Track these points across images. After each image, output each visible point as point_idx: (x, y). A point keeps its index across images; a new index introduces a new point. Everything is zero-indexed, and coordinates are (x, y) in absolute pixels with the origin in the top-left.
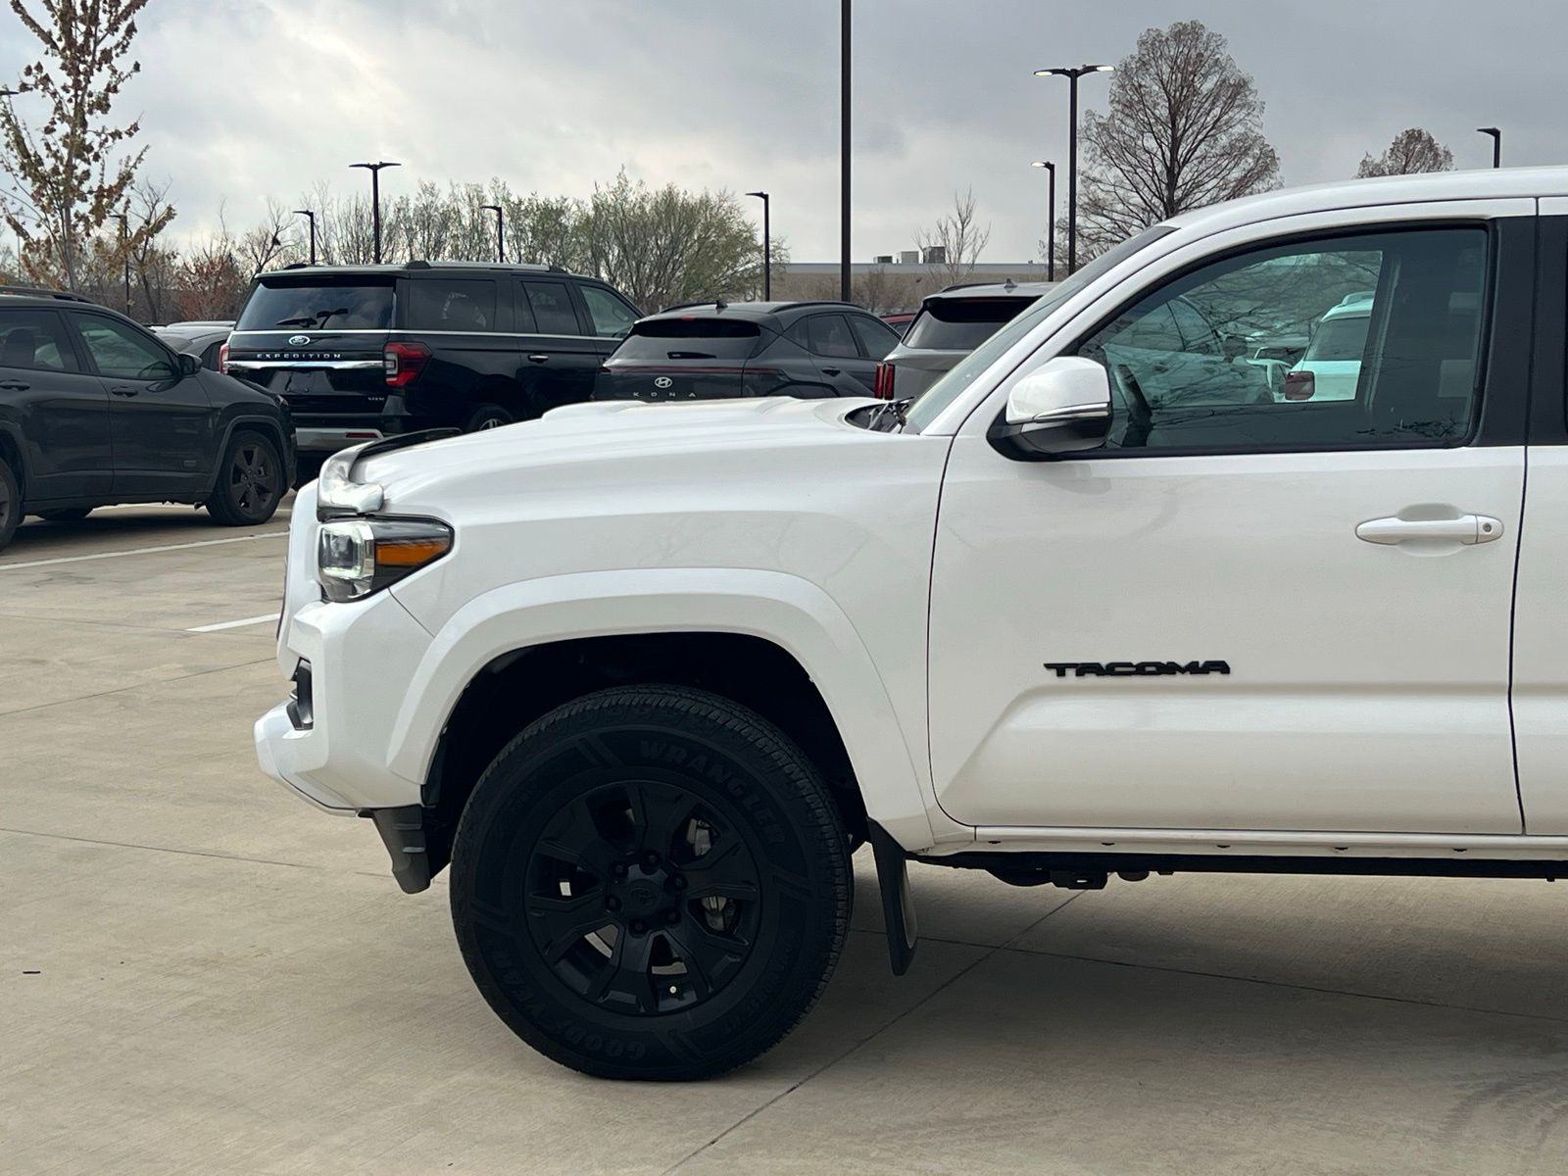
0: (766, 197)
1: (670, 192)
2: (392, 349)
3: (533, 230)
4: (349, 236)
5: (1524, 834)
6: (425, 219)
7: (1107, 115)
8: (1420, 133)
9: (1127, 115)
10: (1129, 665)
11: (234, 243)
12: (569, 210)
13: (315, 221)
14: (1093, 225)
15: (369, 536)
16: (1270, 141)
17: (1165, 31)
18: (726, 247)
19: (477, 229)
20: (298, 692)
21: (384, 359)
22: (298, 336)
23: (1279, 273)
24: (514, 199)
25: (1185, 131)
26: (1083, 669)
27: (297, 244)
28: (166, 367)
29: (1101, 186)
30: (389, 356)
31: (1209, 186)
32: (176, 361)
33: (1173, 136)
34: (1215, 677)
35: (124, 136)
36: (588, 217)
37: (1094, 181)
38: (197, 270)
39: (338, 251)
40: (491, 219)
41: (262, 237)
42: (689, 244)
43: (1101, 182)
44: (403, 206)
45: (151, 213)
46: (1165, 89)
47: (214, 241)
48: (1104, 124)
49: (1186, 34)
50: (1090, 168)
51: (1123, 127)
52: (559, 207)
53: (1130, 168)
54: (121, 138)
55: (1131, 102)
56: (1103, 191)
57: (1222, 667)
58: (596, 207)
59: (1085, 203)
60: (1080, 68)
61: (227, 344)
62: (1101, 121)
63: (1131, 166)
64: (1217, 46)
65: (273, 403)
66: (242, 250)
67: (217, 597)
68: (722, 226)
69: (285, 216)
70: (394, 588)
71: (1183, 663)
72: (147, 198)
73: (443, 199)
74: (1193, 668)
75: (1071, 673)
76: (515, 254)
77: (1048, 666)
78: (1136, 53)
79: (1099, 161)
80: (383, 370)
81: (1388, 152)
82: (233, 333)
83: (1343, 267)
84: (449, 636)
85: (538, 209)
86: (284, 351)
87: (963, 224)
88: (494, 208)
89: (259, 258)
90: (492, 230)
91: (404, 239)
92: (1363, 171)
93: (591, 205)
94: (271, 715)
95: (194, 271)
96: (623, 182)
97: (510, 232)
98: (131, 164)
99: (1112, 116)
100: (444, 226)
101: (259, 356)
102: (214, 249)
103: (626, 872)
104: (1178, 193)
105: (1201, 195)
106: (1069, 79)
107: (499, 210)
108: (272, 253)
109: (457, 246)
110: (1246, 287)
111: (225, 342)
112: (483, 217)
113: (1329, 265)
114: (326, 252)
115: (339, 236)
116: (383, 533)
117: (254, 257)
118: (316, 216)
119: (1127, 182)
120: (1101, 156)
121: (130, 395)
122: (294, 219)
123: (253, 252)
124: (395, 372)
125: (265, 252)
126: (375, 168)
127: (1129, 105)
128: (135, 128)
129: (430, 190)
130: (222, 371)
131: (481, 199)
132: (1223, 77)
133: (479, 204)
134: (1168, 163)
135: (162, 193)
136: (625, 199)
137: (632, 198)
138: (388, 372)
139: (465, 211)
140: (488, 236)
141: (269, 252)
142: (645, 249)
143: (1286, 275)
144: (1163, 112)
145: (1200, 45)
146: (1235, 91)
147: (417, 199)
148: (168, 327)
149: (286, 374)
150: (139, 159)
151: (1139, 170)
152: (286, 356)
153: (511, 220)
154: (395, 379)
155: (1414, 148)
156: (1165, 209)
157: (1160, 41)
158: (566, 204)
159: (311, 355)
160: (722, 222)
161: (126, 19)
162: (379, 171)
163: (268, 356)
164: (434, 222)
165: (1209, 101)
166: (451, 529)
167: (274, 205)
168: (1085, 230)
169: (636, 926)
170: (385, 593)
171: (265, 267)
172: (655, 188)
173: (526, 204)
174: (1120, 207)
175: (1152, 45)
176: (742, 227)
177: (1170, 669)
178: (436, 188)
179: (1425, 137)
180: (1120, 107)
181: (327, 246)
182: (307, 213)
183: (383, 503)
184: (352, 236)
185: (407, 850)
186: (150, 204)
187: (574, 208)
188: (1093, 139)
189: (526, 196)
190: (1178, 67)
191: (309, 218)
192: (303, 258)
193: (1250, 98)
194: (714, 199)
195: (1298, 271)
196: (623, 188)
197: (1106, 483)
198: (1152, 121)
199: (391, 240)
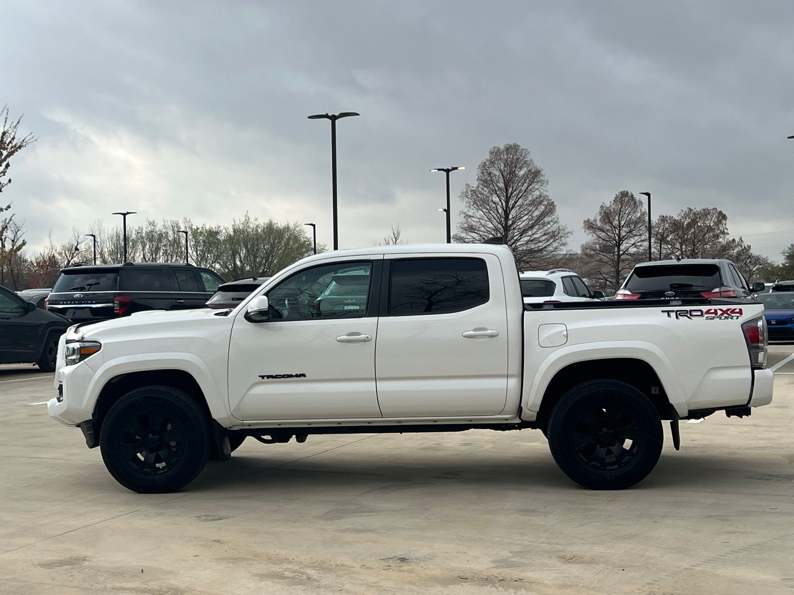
0: (314, 226)
1: (270, 223)
2: (117, 299)
3: (204, 241)
4: (113, 246)
5: (382, 417)
6: (151, 237)
7: (475, 186)
8: (627, 193)
9: (485, 186)
10: (280, 375)
11: (56, 250)
12: (221, 232)
13: (96, 239)
14: (470, 237)
15: (79, 347)
16: (552, 198)
17: (502, 147)
18: (298, 249)
19: (176, 242)
20: (60, 393)
21: (114, 303)
22: (77, 294)
23: (558, 258)
24: (194, 227)
25: (512, 193)
26: (268, 377)
27: (87, 250)
28: (22, 308)
29: (473, 219)
30: (115, 302)
31: (524, 218)
32: (26, 305)
33: (507, 196)
34: (302, 378)
35: (4, 210)
36: (230, 235)
37: (470, 217)
38: (37, 264)
39: (107, 253)
40: (183, 236)
41: (70, 247)
42: (280, 247)
43: (473, 217)
44: (140, 231)
45: (15, 236)
46: (502, 174)
47: (46, 249)
48: (474, 190)
49: (512, 149)
50: (468, 211)
51: (483, 191)
52: (217, 230)
53: (487, 211)
54: (3, 211)
55: (487, 180)
56: (474, 221)
57: (304, 375)
58: (234, 231)
59: (466, 227)
60: (450, 168)
61: (47, 298)
62: (473, 189)
63: (487, 209)
64: (526, 154)
65: (66, 322)
66: (60, 254)
67: (41, 395)
68: (296, 239)
69: (82, 237)
70: (85, 360)
71: (294, 375)
72: (13, 229)
73: (159, 227)
74: (297, 376)
75: (265, 378)
76: (195, 253)
77: (260, 376)
78: (488, 158)
79: (472, 207)
80: (114, 307)
81: (613, 201)
82: (51, 293)
83: (593, 255)
84: (100, 372)
85: (206, 232)
86: (73, 300)
87: (396, 239)
88: (184, 232)
89: (68, 257)
90: (184, 242)
91: (140, 247)
92: (601, 210)
93: (232, 230)
94: (52, 400)
95: (35, 265)
96: (247, 219)
97: (192, 243)
98: (7, 222)
99: (478, 187)
100: (160, 240)
101: (61, 303)
102: (46, 253)
103: (148, 436)
104: (510, 222)
105: (520, 223)
106: (446, 173)
107: (186, 233)
108: (75, 255)
109: (166, 250)
110: (543, 265)
111: (47, 297)
112: (179, 236)
113: (587, 254)
114: (102, 254)
115: (108, 246)
116: (82, 345)
117: (66, 257)
118: (97, 237)
119: (486, 217)
120: (473, 205)
121: (7, 319)
122: (86, 239)
123: (65, 254)
124: (118, 308)
125: (72, 254)
126: (124, 215)
127: (486, 181)
128: (9, 207)
129: (152, 224)
130: (46, 309)
131: (179, 227)
132: (529, 169)
133: (176, 229)
134: (505, 209)
135: (20, 227)
136: (249, 227)
137: (251, 226)
138: (115, 308)
139: (170, 233)
140: (182, 245)
141: (73, 254)
142: (258, 250)
143: (562, 259)
144: (501, 185)
145: (518, 154)
146: (535, 175)
147: (146, 228)
148: (23, 291)
149: (73, 310)
150: (11, 220)
151: (491, 212)
152: (73, 302)
153: (193, 237)
154: (118, 311)
155: (624, 200)
156: (504, 230)
157: (499, 152)
158: (220, 229)
159: (83, 302)
160: (296, 237)
161: (5, 161)
162: (127, 216)
163: (65, 303)
164: (155, 239)
165: (523, 180)
166: (101, 344)
167: (76, 232)
168: (466, 240)
169: (151, 451)
170: (82, 362)
171: (71, 261)
172: (263, 221)
173: (200, 229)
174: (482, 229)
175: (496, 153)
176: (306, 240)
177: (291, 376)
178: (156, 222)
179: (630, 194)
180: (482, 183)
181: (102, 251)
182: (92, 235)
183: (83, 338)
184: (114, 246)
185: (89, 432)
186: (14, 232)
187: (224, 231)
188: (469, 197)
189: (200, 226)
190: (508, 164)
191: (93, 238)
192: (90, 257)
193: (542, 178)
194: (291, 226)
195: (567, 257)
196: (247, 222)
197: (280, 328)
198: (497, 189)
199: (133, 247)
